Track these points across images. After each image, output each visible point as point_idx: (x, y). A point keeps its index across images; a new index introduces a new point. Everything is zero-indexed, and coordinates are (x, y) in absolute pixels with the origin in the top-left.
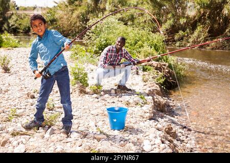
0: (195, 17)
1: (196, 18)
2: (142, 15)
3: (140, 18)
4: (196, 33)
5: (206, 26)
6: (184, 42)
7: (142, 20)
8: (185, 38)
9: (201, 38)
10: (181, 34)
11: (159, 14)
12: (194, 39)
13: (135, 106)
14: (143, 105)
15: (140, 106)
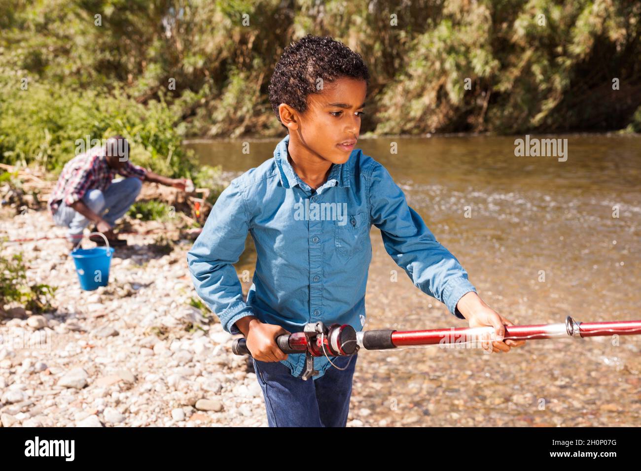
0: (220, 51)
1: (225, 54)
2: (66, 52)
3: (61, 60)
4: (230, 97)
5: (254, 73)
6: (198, 123)
7: (67, 67)
8: (201, 112)
9: (245, 109)
10: (188, 99)
11: (118, 49)
12: (228, 114)
13: (187, 335)
14: (206, 328)
15: (201, 333)
